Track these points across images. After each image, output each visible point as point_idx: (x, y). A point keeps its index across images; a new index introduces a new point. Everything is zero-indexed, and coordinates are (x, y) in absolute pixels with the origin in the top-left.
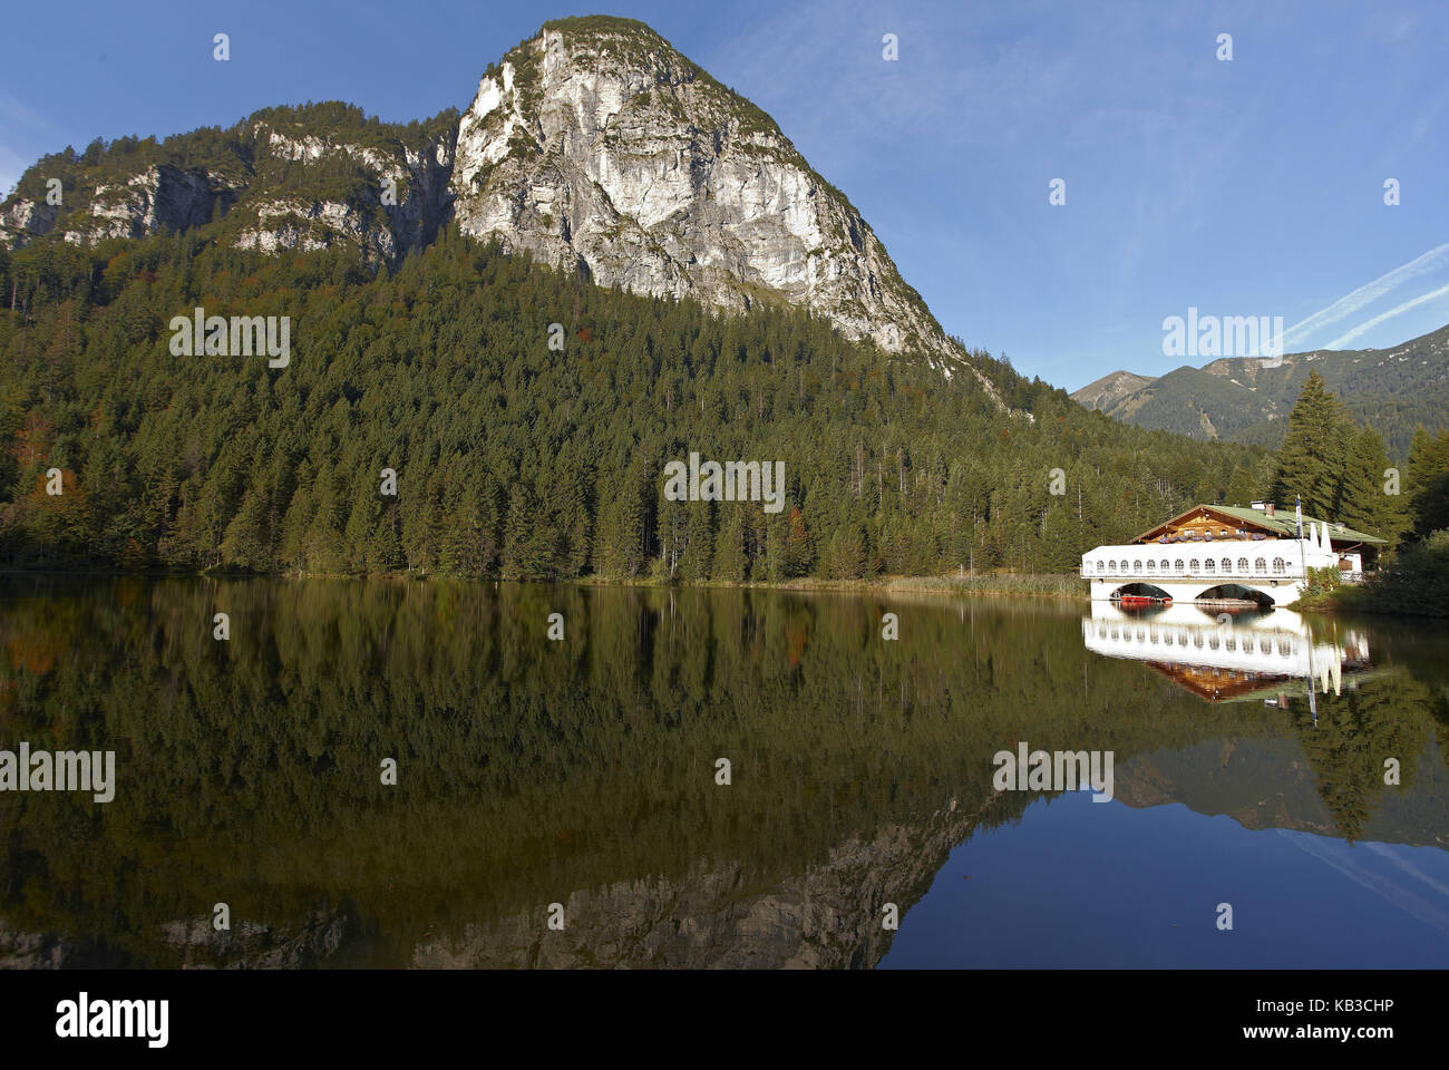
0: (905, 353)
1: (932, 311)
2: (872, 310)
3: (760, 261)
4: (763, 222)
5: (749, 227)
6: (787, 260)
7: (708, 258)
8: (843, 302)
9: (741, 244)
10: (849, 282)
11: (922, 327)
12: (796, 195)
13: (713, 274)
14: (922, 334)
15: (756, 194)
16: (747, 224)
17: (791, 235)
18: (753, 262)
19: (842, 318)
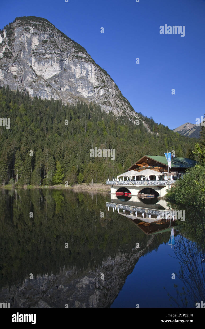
0: (122, 116)
1: (131, 104)
2: (113, 104)
3: (81, 90)
4: (82, 78)
5: (77, 80)
6: (88, 89)
7: (65, 89)
8: (104, 102)
9: (75, 85)
10: (106, 96)
11: (128, 109)
12: (91, 71)
13: (66, 93)
14: (127, 111)
15: (79, 70)
16: (76, 79)
17: (90, 82)
18: (78, 90)
19: (104, 106)
